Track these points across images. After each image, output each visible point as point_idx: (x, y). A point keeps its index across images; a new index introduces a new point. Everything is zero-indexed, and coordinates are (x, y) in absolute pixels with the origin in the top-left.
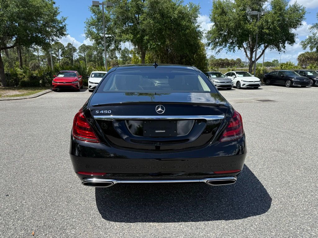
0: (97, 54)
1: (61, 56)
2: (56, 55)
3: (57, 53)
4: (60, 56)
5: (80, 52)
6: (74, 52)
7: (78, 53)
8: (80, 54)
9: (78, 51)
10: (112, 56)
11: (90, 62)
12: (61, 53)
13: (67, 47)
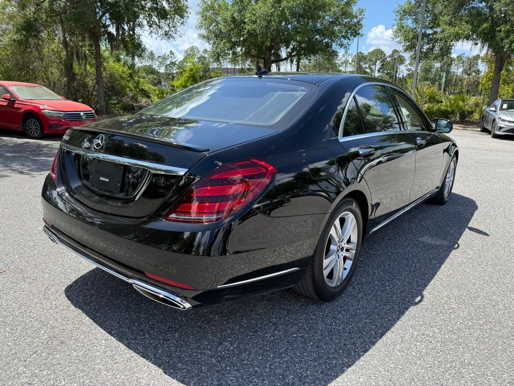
0: (441, 67)
1: (379, 71)
2: (371, 69)
3: (372, 67)
4: (376, 72)
5: (410, 64)
6: (400, 64)
7: (406, 66)
8: (410, 67)
9: (408, 62)
10: (470, 69)
11: (426, 80)
12: (379, 67)
13: (390, 57)
